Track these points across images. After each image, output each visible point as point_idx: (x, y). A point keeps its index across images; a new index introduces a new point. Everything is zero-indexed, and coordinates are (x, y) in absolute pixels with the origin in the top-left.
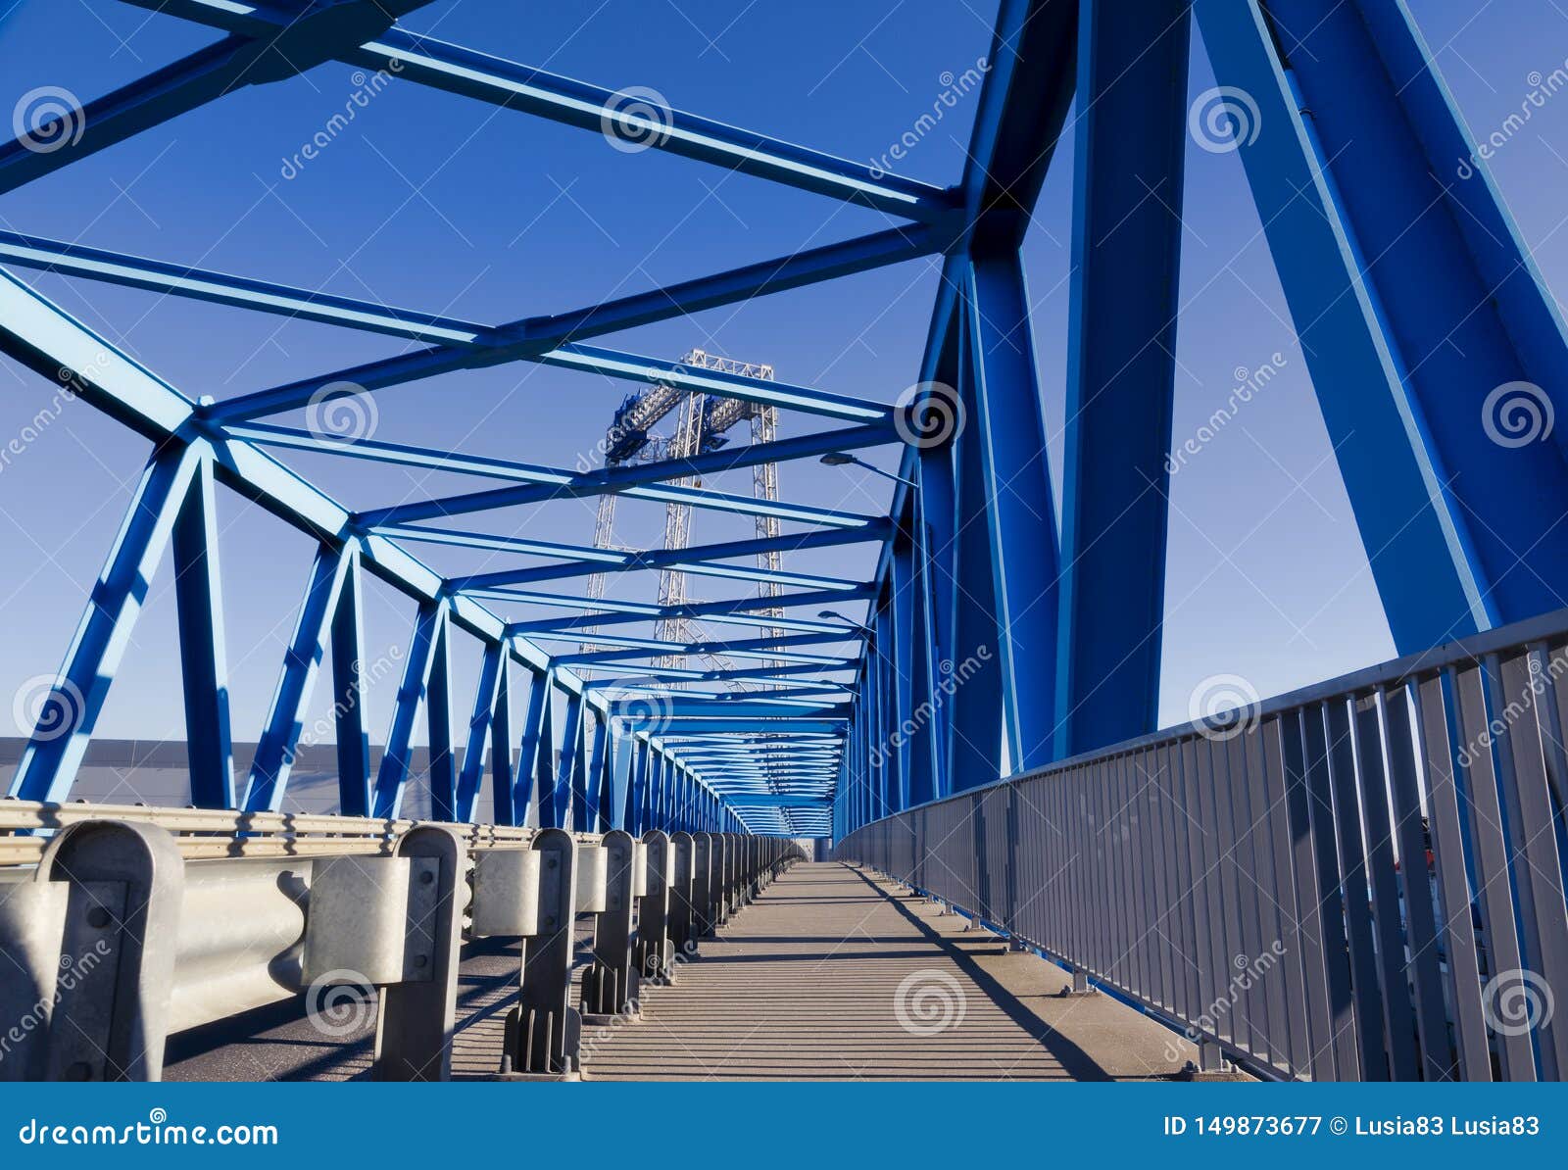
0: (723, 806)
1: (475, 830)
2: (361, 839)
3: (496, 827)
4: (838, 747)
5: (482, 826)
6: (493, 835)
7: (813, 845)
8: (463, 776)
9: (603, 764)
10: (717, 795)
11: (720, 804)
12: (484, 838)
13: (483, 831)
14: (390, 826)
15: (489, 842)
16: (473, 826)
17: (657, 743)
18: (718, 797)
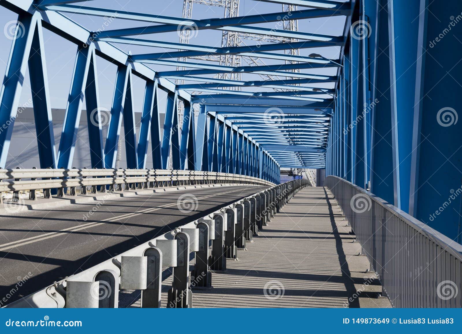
0: (261, 150)
1: (115, 172)
2: (51, 180)
3: (127, 170)
4: (327, 121)
5: (119, 170)
6: (125, 174)
7: (316, 172)
8: (108, 140)
9: (189, 131)
10: (257, 144)
11: (259, 149)
12: (120, 176)
13: (120, 172)
14: (67, 173)
15: (123, 178)
16: (114, 170)
17: (221, 117)
18: (258, 146)
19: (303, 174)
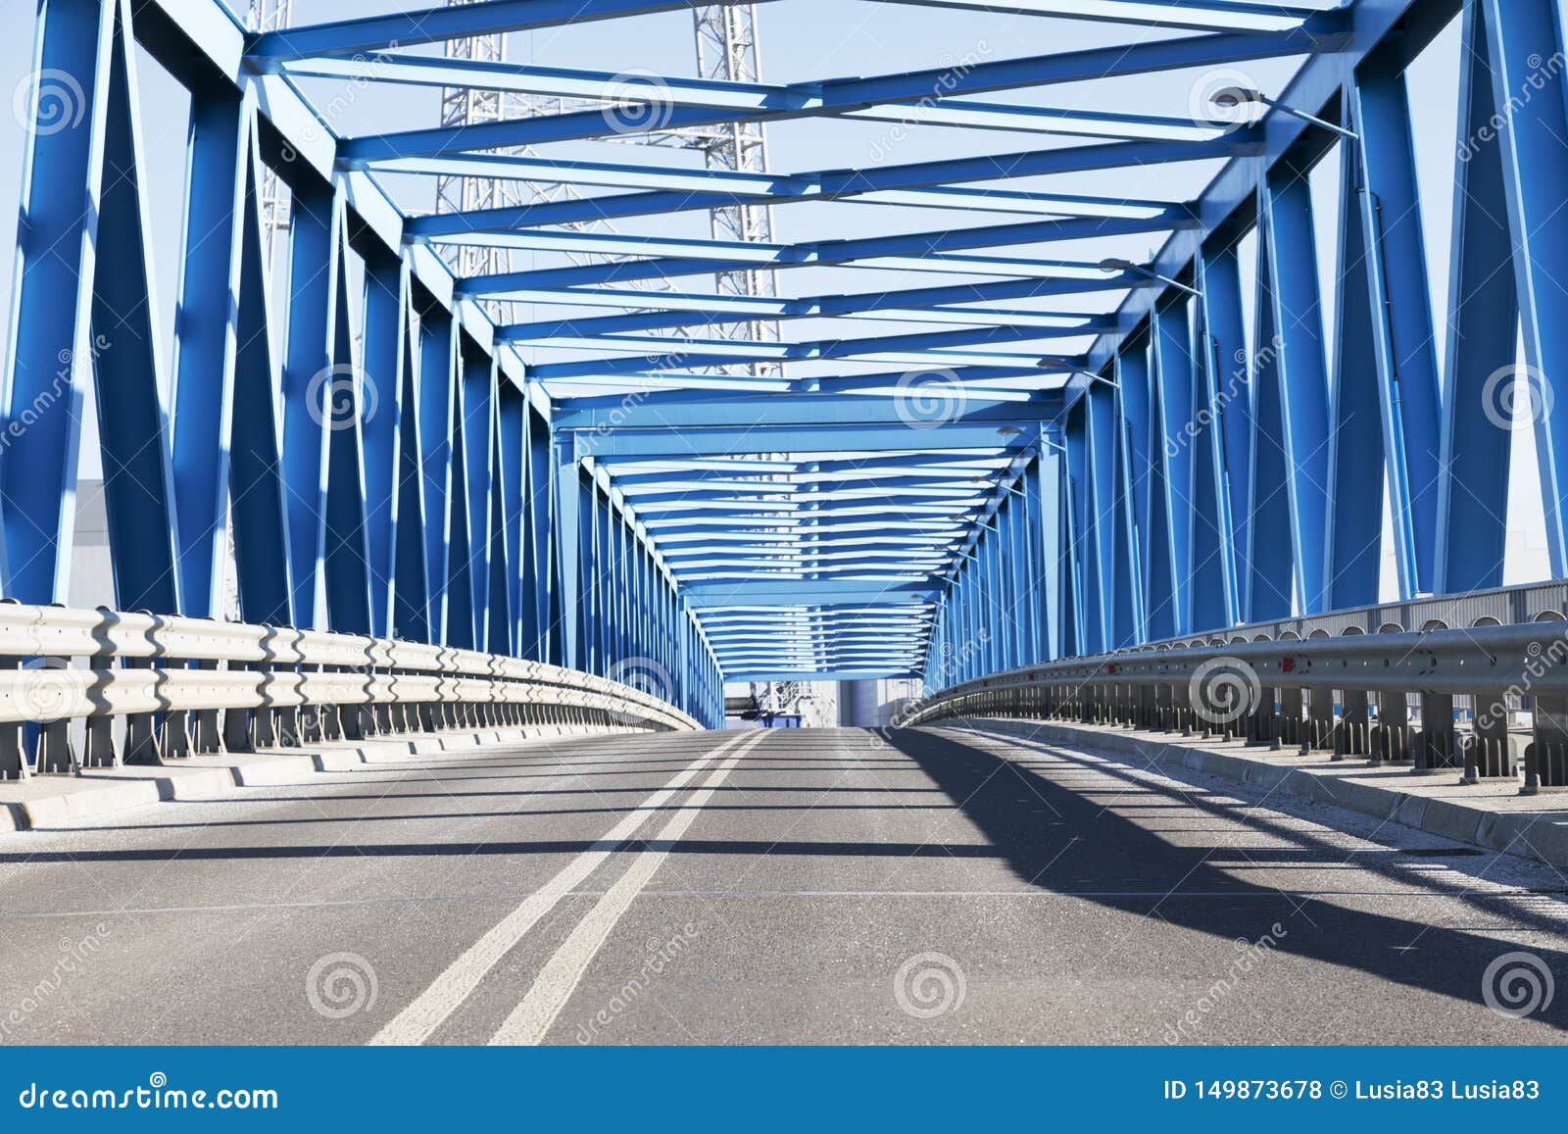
19: (805, 708)
